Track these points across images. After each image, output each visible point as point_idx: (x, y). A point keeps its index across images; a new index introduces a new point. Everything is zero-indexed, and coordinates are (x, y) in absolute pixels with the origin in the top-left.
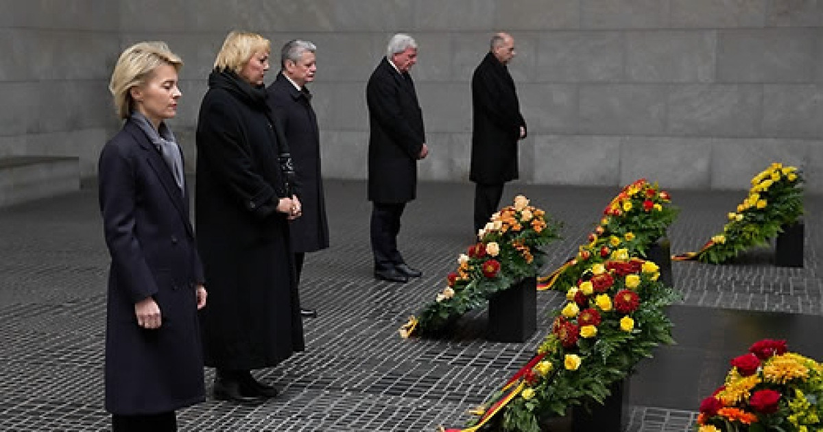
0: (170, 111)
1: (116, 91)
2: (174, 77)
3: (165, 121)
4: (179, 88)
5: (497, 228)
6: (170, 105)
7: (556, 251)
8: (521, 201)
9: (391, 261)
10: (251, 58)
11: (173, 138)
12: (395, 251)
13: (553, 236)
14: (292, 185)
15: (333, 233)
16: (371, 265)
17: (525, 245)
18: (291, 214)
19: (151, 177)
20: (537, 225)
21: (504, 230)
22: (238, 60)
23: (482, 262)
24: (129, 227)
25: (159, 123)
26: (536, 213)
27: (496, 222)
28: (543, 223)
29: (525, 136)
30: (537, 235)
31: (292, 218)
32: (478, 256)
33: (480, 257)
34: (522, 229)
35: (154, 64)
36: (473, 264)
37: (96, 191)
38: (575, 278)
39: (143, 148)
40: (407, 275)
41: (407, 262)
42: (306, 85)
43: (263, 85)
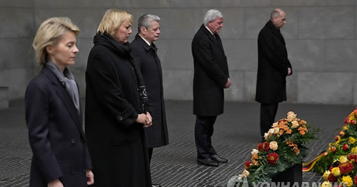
0: (71, 61)
1: (37, 48)
2: (74, 40)
3: (68, 67)
4: (77, 46)
5: (277, 132)
6: (71, 58)
7: (314, 146)
8: (291, 115)
9: (207, 153)
10: (120, 26)
11: (73, 77)
12: (210, 146)
13: (312, 138)
14: (147, 105)
15: (171, 135)
16: (195, 155)
17: (294, 143)
18: (145, 123)
19: (59, 102)
20: (302, 130)
21: (281, 134)
22: (112, 27)
23: (267, 154)
24: (44, 135)
25: (64, 68)
26: (301, 123)
27: (276, 128)
28: (306, 129)
29: (291, 73)
30: (302, 137)
31: (147, 126)
32: (264, 150)
33: (265, 150)
34: (292, 133)
35: (62, 31)
36: (262, 155)
37: (23, 109)
38: (327, 164)
39: (53, 83)
40: (219, 162)
41: (217, 154)
42: (154, 42)
43: (128, 43)
